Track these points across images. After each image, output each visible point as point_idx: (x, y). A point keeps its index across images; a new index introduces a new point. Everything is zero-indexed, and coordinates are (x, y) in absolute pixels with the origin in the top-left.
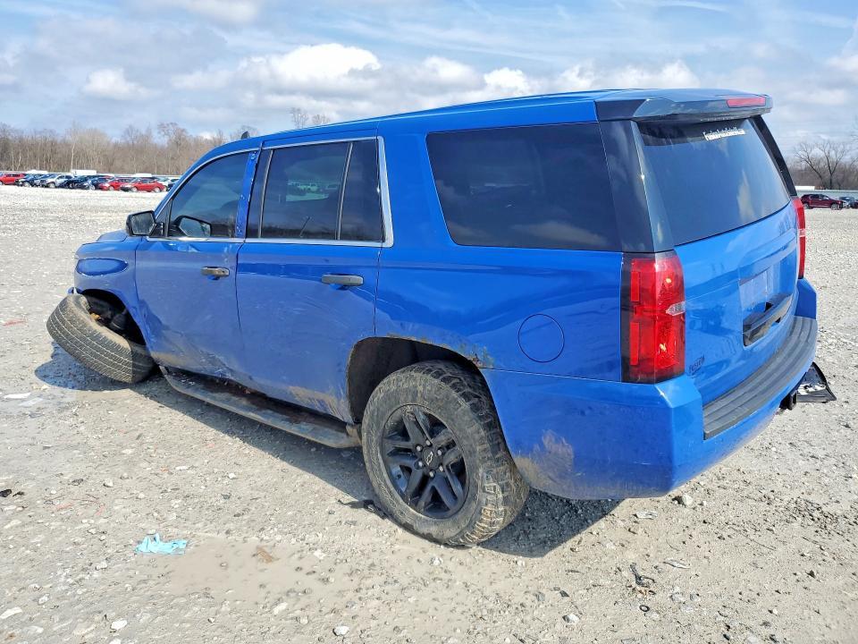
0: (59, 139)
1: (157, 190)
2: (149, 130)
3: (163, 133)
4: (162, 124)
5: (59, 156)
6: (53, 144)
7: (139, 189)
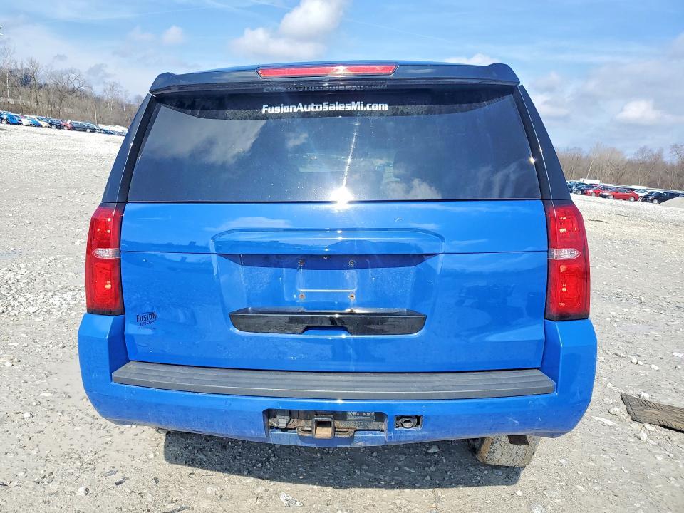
0: (584, 156)
1: (632, 199)
2: (661, 150)
3: (675, 153)
4: (676, 145)
5: (581, 168)
6: (579, 159)
7: (615, 196)
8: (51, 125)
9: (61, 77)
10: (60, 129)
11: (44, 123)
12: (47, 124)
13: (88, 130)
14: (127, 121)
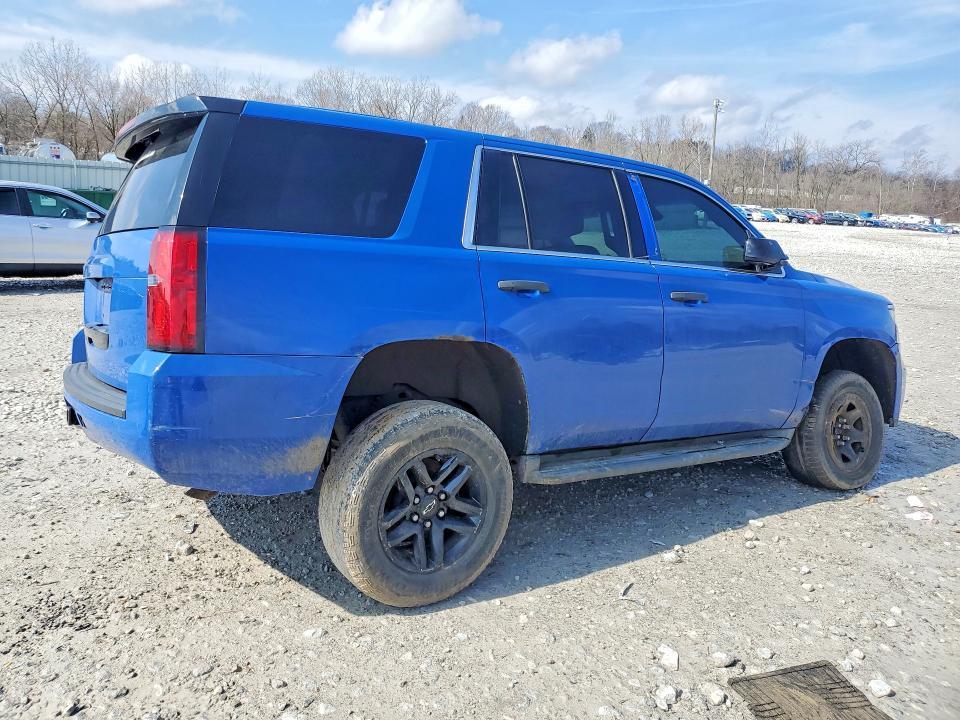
8: (791, 218)
9: (840, 154)
10: (803, 222)
11: (781, 217)
12: (786, 218)
13: (846, 223)
14: (936, 207)
